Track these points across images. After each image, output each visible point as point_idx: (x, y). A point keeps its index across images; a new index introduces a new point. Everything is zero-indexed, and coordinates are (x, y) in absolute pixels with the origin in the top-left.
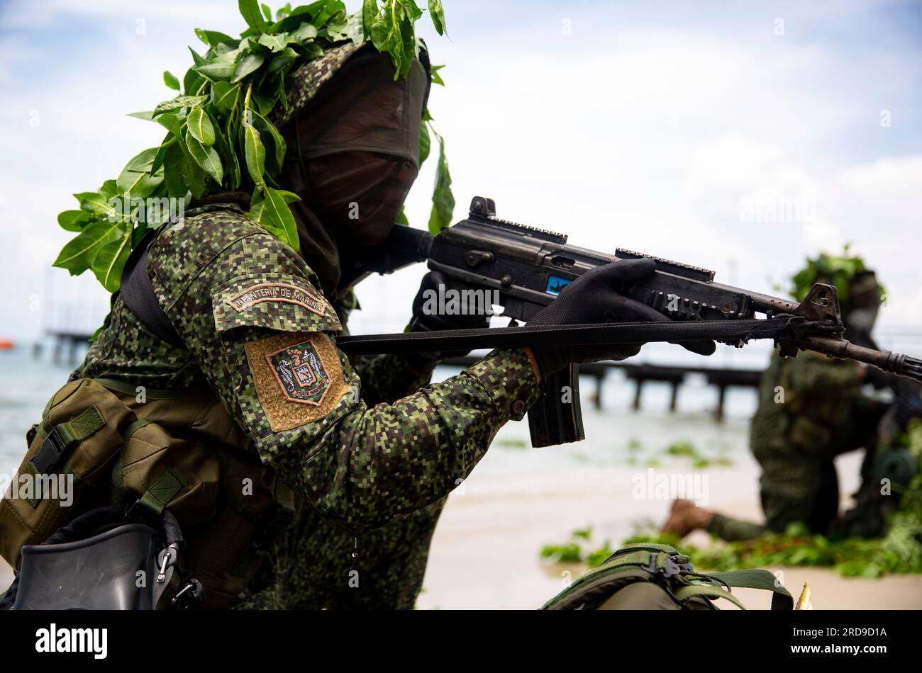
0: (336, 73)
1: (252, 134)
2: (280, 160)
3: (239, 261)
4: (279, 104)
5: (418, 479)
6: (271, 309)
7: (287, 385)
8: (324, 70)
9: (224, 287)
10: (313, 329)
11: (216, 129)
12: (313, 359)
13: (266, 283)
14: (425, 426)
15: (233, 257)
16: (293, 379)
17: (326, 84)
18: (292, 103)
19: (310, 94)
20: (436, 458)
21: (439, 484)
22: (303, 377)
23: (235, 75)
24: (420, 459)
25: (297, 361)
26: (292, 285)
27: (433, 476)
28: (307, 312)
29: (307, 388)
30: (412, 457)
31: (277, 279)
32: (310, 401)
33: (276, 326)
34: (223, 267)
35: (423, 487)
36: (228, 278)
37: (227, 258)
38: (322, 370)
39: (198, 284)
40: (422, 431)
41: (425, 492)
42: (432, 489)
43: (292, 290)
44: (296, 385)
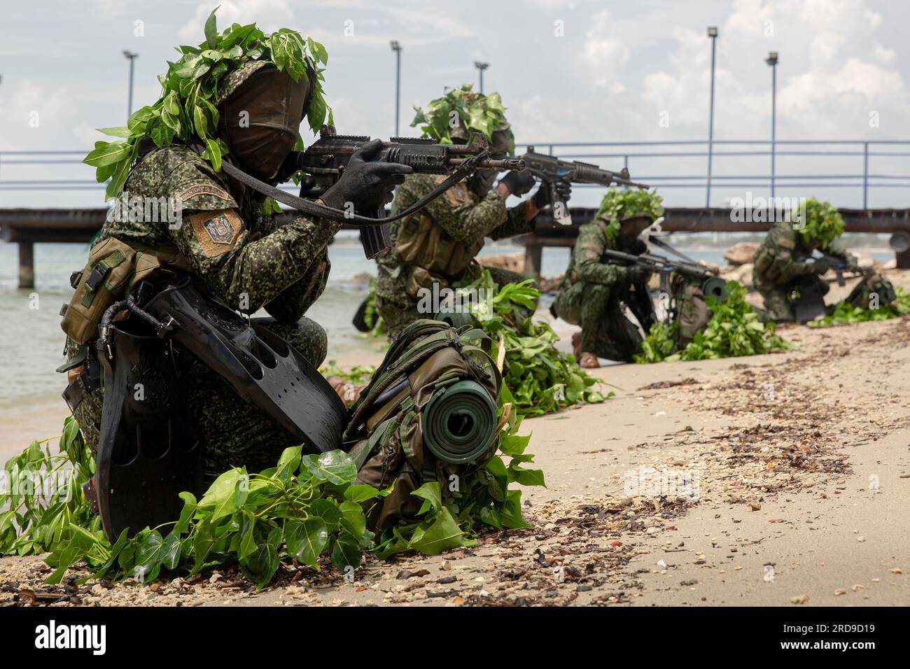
0: (245, 82)
1: (198, 111)
2: (216, 125)
3: (182, 175)
4: (213, 96)
5: (274, 271)
6: (201, 199)
7: (213, 235)
8: (240, 79)
9: (175, 188)
10: (223, 207)
11: (180, 108)
12: (225, 221)
13: (197, 185)
14: (272, 244)
15: (179, 173)
16: (216, 232)
17: (238, 87)
18: (220, 96)
19: (230, 92)
20: (281, 258)
21: (286, 273)
22: (221, 231)
23: (193, 76)
24: (273, 260)
25: (217, 224)
26: (211, 185)
27: (282, 268)
28: (219, 199)
29: (224, 236)
30: (268, 260)
31: (202, 182)
32: (225, 242)
33: (203, 208)
34: (175, 178)
35: (277, 275)
36: (178, 183)
37: (176, 173)
38: (231, 227)
39: (162, 187)
40: (271, 247)
41: (279, 278)
42: (282, 275)
43: (211, 188)
44: (218, 235)
